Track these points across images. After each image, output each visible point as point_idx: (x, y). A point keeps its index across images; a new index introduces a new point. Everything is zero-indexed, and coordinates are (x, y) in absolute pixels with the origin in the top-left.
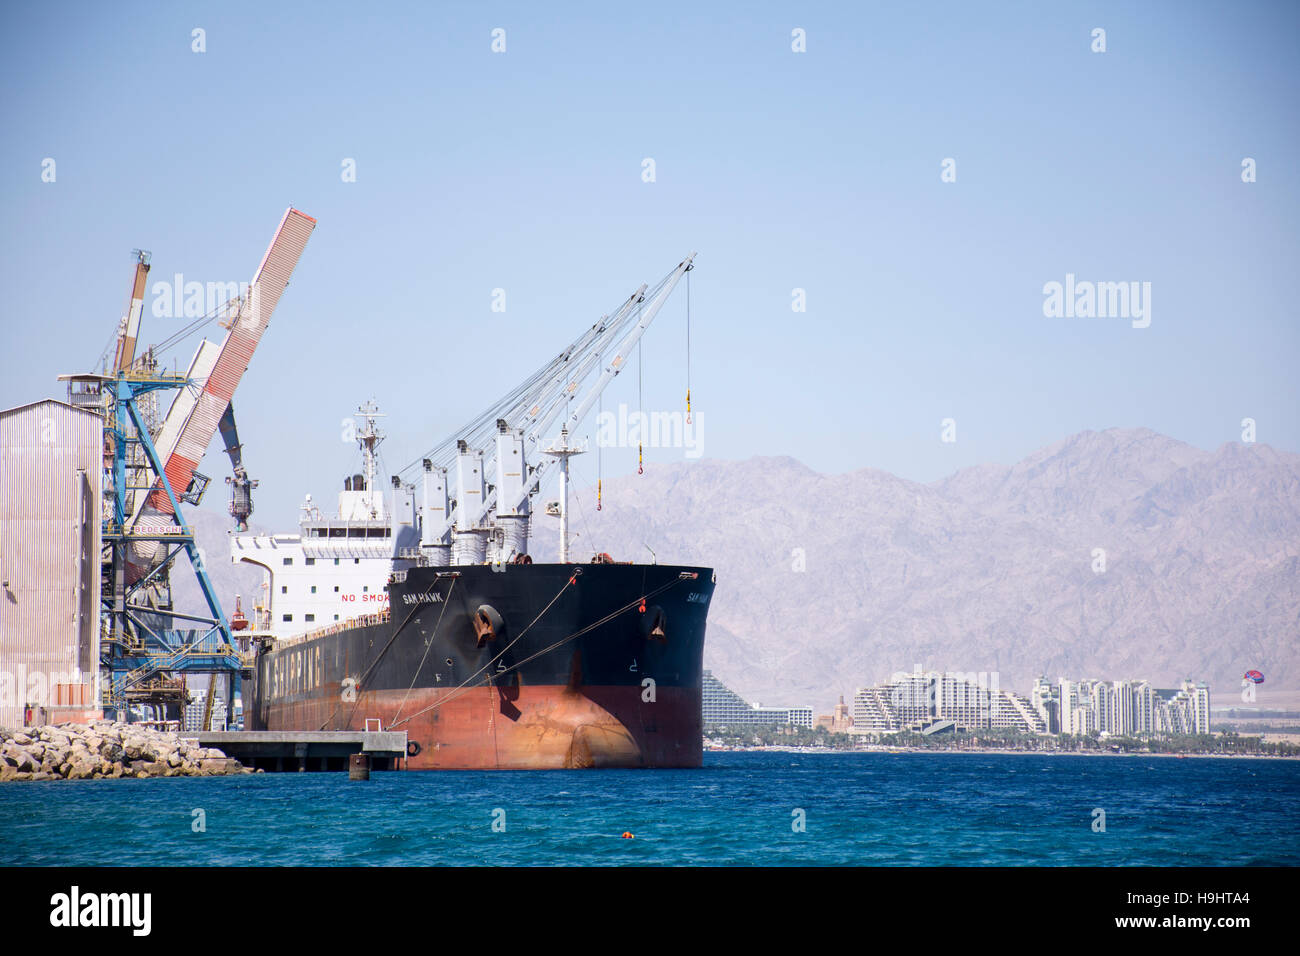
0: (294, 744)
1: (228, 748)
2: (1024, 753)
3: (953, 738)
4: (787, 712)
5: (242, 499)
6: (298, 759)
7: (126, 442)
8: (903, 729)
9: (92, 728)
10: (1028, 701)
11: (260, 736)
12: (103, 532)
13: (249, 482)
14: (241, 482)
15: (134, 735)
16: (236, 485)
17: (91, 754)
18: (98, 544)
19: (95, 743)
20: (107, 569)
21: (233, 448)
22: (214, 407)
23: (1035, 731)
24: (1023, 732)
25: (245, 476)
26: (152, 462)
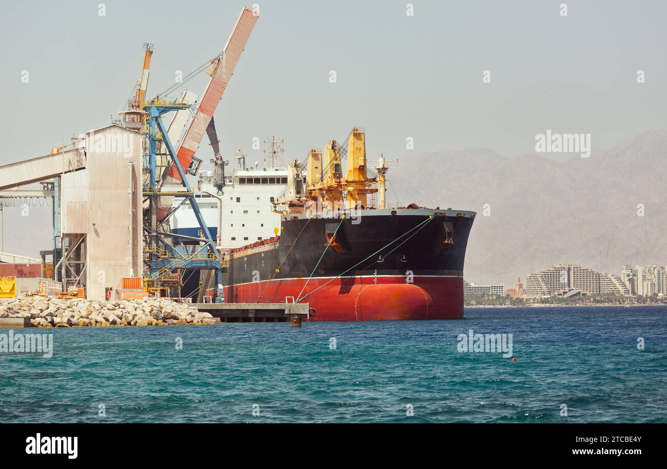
0: (248, 310)
1: (214, 312)
2: (618, 305)
3: (579, 299)
4: (490, 288)
5: (220, 172)
6: (251, 318)
7: (155, 141)
8: (552, 295)
9: (146, 302)
10: (620, 278)
11: (230, 306)
12: (143, 191)
13: (223, 162)
14: (219, 162)
15: (167, 305)
16: (216, 164)
17: (146, 315)
18: (141, 198)
19: (148, 310)
20: (147, 213)
21: (215, 142)
22: (203, 120)
23: (623, 294)
24: (617, 295)
25: (221, 159)
26: (170, 152)
